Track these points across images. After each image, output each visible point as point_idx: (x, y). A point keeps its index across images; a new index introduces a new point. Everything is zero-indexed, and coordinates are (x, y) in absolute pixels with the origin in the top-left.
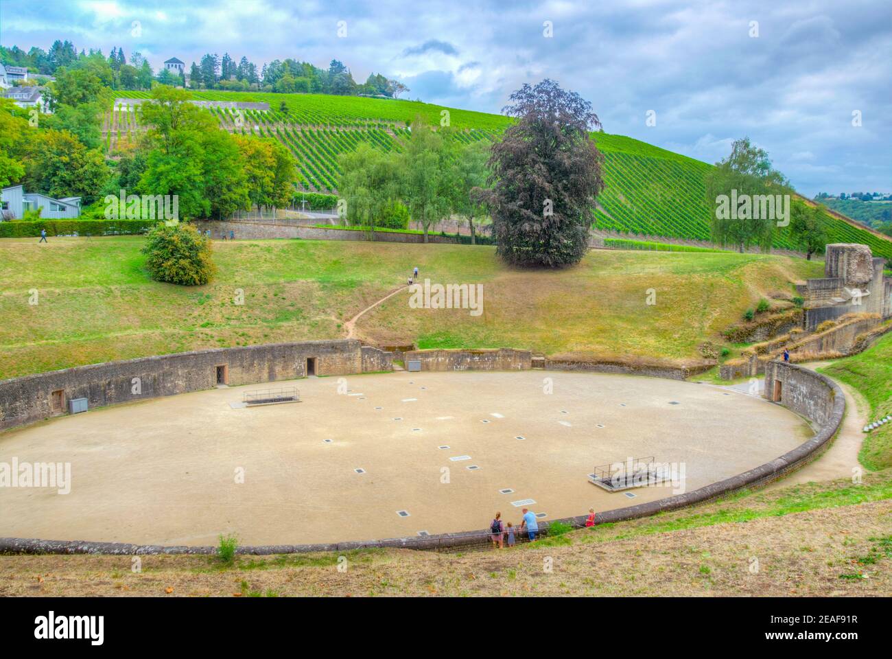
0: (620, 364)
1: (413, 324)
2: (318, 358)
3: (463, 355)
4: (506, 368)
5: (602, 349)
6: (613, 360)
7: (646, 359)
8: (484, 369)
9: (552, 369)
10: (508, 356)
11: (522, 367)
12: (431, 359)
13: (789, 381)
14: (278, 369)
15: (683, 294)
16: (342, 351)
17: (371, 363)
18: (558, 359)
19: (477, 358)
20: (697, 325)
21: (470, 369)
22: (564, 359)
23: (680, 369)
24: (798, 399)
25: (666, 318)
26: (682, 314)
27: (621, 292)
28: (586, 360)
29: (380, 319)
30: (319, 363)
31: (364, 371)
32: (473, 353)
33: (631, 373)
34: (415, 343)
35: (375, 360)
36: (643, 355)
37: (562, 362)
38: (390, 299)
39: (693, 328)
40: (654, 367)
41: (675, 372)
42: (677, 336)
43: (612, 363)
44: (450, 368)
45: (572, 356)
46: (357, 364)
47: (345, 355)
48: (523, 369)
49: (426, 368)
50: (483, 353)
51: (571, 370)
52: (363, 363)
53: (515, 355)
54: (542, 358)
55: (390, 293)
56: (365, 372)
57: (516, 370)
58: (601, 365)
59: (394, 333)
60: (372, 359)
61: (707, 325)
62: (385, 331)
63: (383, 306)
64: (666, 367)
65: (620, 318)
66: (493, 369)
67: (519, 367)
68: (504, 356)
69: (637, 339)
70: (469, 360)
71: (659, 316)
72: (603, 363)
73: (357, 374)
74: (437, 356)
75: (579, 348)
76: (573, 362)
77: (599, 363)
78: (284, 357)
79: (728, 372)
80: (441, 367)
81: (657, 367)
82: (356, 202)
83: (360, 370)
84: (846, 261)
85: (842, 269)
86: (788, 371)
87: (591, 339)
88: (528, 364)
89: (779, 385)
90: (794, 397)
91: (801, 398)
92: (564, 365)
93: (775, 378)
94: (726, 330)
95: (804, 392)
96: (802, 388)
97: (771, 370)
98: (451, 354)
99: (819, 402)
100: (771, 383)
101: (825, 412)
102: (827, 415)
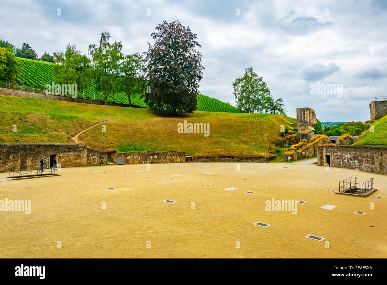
0: (232, 157)
1: (113, 140)
2: (58, 155)
3: (148, 155)
4: (172, 161)
5: (220, 150)
6: (228, 155)
7: (245, 154)
8: (160, 163)
9: (196, 162)
10: (173, 155)
12: (130, 157)
13: (336, 154)
14: (28, 162)
15: (248, 126)
16: (75, 151)
17: (94, 159)
18: (199, 156)
19: (156, 156)
20: (260, 139)
21: (152, 162)
22: (202, 156)
23: (265, 157)
24: (343, 162)
25: (245, 136)
26: (251, 134)
27: (218, 126)
28: (214, 156)
29: (93, 137)
30: (59, 159)
32: (154, 153)
34: (117, 149)
35: (96, 157)
36: (242, 152)
37: (201, 157)
38: (96, 127)
39: (259, 140)
40: (250, 157)
41: (262, 159)
42: (254, 144)
43: (228, 157)
44: (141, 162)
46: (85, 160)
47: (76, 154)
48: (181, 162)
49: (127, 162)
50: (159, 153)
51: (206, 162)
52: (88, 159)
53: (177, 154)
54: (190, 156)
55: (95, 124)
56: (89, 165)
57: (177, 162)
58: (222, 159)
59: (102, 144)
60: (94, 157)
61: (265, 139)
62: (97, 143)
63: (93, 130)
64: (257, 157)
65: (222, 137)
66: (165, 162)
67: (179, 161)
68: (171, 155)
69: (235, 145)
70: (151, 157)
71: (240, 135)
72: (223, 157)
73: (84, 166)
74: (133, 155)
75: (208, 151)
76: (207, 157)
77: (221, 157)
78: (34, 153)
80: (136, 162)
81: (252, 157)
82: (68, 77)
83: (86, 164)
84: (308, 114)
85: (307, 118)
86: (334, 148)
87: (212, 146)
88: (184, 160)
89: (328, 157)
90: (340, 162)
91: (346, 161)
92: (203, 159)
93: (324, 154)
94: (274, 141)
95: (349, 157)
96: (346, 156)
97: (322, 150)
98: (142, 154)
99: (364, 159)
100: (322, 158)
101: (373, 163)
102: (376, 164)
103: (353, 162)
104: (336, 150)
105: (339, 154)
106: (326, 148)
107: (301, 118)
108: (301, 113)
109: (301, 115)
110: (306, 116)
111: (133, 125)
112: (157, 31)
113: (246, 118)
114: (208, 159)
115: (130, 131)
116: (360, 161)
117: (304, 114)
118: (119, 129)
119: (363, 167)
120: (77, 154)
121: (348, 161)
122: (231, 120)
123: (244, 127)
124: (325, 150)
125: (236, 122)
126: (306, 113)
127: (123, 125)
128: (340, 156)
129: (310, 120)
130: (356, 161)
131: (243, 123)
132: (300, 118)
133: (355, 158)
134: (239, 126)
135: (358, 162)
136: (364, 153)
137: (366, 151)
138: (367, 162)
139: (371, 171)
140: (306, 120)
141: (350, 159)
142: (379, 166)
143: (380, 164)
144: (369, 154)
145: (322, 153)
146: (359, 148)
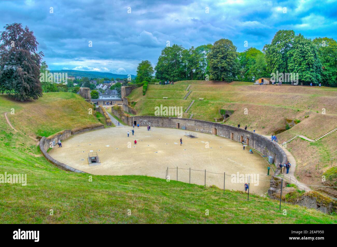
0: (88, 128)
9: (75, 134)
10: (67, 133)
11: (69, 136)
13: (139, 120)
24: (143, 123)
25: (80, 113)
33: (92, 130)
37: (76, 131)
40: (96, 127)
41: (102, 126)
42: (89, 117)
50: (62, 133)
51: (78, 133)
65: (71, 115)
69: (83, 120)
71: (78, 112)
76: (79, 131)
77: (84, 129)
79: (111, 124)
81: (97, 126)
85: (89, 95)
86: (138, 118)
87: (74, 122)
88: (71, 135)
89: (135, 122)
90: (142, 123)
91: (144, 123)
95: (146, 121)
96: (145, 121)
99: (154, 122)
100: (132, 122)
101: (158, 123)
102: (160, 123)
105: (141, 120)
106: (134, 118)
107: (85, 94)
108: (85, 92)
109: (85, 93)
110: (88, 93)
116: (152, 123)
117: (87, 93)
121: (146, 123)
124: (134, 119)
126: (88, 92)
128: (142, 121)
130: (149, 123)
132: (84, 95)
133: (149, 121)
136: (153, 119)
137: (155, 119)
138: (155, 123)
139: (158, 126)
140: (88, 96)
141: (147, 122)
142: (161, 124)
143: (162, 124)
144: (156, 120)
145: (132, 120)
146: (151, 117)
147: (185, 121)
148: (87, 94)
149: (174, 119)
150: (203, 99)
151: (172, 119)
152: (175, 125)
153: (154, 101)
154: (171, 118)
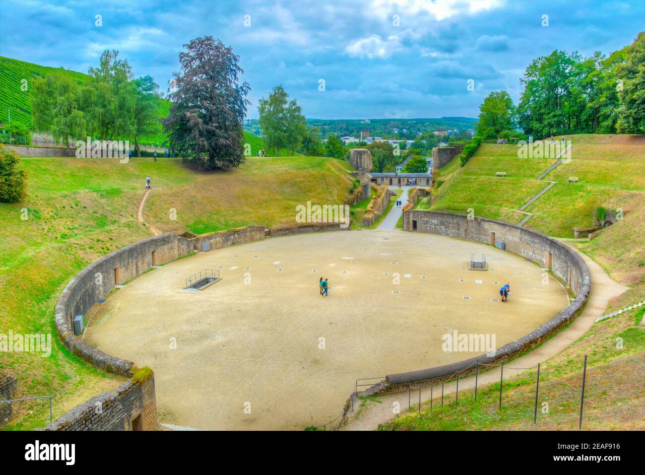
2: (157, 250)
3: (229, 235)
4: (252, 240)
6: (306, 224)
8: (241, 243)
9: (276, 236)
10: (253, 231)
11: (260, 237)
12: (212, 241)
13: (423, 219)
14: (140, 264)
15: (312, 181)
16: (168, 243)
17: (183, 249)
18: (278, 229)
19: (236, 236)
21: (233, 244)
24: (430, 227)
26: (319, 194)
27: (277, 183)
30: (157, 255)
31: (180, 257)
32: (234, 232)
33: (318, 231)
34: (190, 231)
35: (185, 247)
37: (281, 230)
38: (147, 201)
43: (307, 227)
44: (223, 245)
45: (285, 226)
46: (176, 252)
48: (261, 239)
49: (211, 248)
50: (239, 231)
51: (286, 234)
52: (178, 250)
53: (256, 230)
54: (270, 229)
55: (143, 196)
57: (257, 240)
58: (302, 229)
60: (183, 246)
62: (163, 225)
63: (148, 207)
65: (289, 200)
66: (245, 242)
68: (250, 232)
70: (232, 237)
71: (308, 195)
73: (177, 260)
74: (216, 237)
75: (284, 220)
76: (287, 229)
78: (142, 254)
79: (368, 222)
80: (219, 246)
81: (334, 225)
83: (178, 256)
84: (366, 158)
85: (364, 163)
86: (421, 214)
87: (285, 214)
88: (263, 236)
89: (415, 223)
90: (427, 227)
91: (433, 226)
92: (282, 232)
93: (411, 219)
94: (346, 200)
95: (436, 223)
96: (433, 221)
97: (408, 215)
98: (223, 235)
99: (451, 225)
100: (408, 223)
101: (459, 230)
102: (462, 230)
103: (441, 228)
104: (423, 215)
105: (426, 219)
106: (413, 213)
107: (357, 162)
108: (357, 156)
109: (357, 158)
110: (363, 160)
111: (183, 191)
112: (186, 51)
113: (305, 170)
114: (287, 232)
115: (185, 202)
116: (447, 227)
117: (361, 158)
118: (172, 201)
119: (449, 232)
120: (170, 245)
121: (435, 227)
122: (289, 173)
123: (307, 184)
124: (411, 215)
125: (296, 178)
126: (363, 157)
127: (172, 193)
128: (427, 222)
129: (367, 165)
130: (443, 227)
131: (305, 177)
132: (355, 163)
133: (442, 224)
134: (301, 182)
135: (445, 228)
136: (450, 220)
137: (452, 218)
138: (453, 228)
139: (457, 236)
140: (363, 165)
141: (437, 225)
142: (464, 232)
143: (466, 231)
144: (455, 221)
145: (408, 219)
146: (446, 214)
147: (505, 229)
148: (361, 161)
149: (487, 223)
150: (577, 179)
151: (483, 223)
152: (487, 236)
153: (475, 179)
154: (482, 220)
